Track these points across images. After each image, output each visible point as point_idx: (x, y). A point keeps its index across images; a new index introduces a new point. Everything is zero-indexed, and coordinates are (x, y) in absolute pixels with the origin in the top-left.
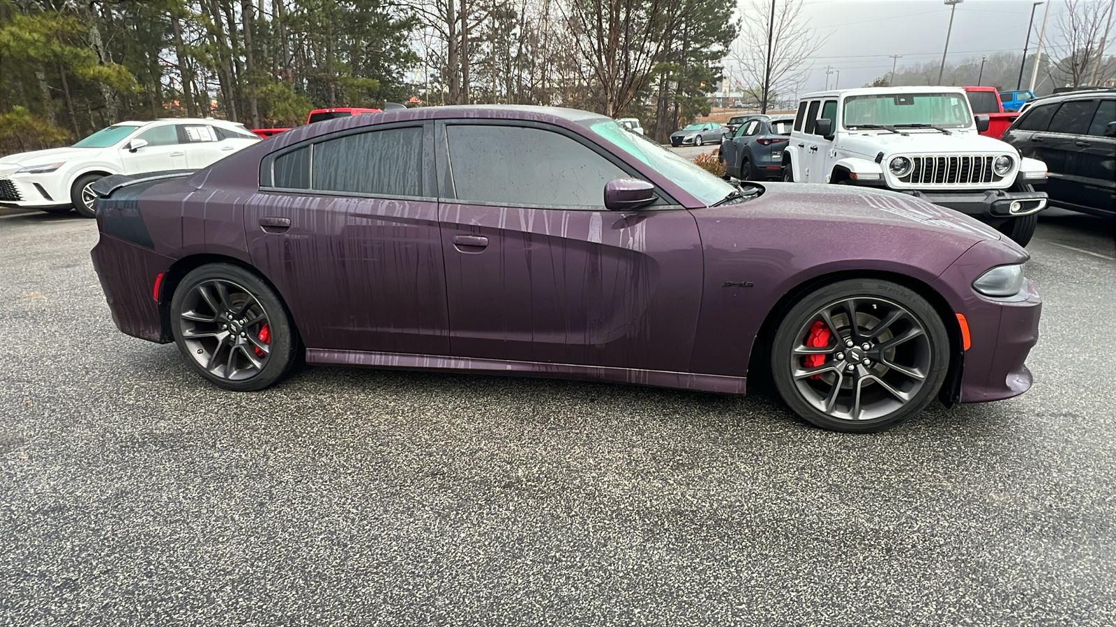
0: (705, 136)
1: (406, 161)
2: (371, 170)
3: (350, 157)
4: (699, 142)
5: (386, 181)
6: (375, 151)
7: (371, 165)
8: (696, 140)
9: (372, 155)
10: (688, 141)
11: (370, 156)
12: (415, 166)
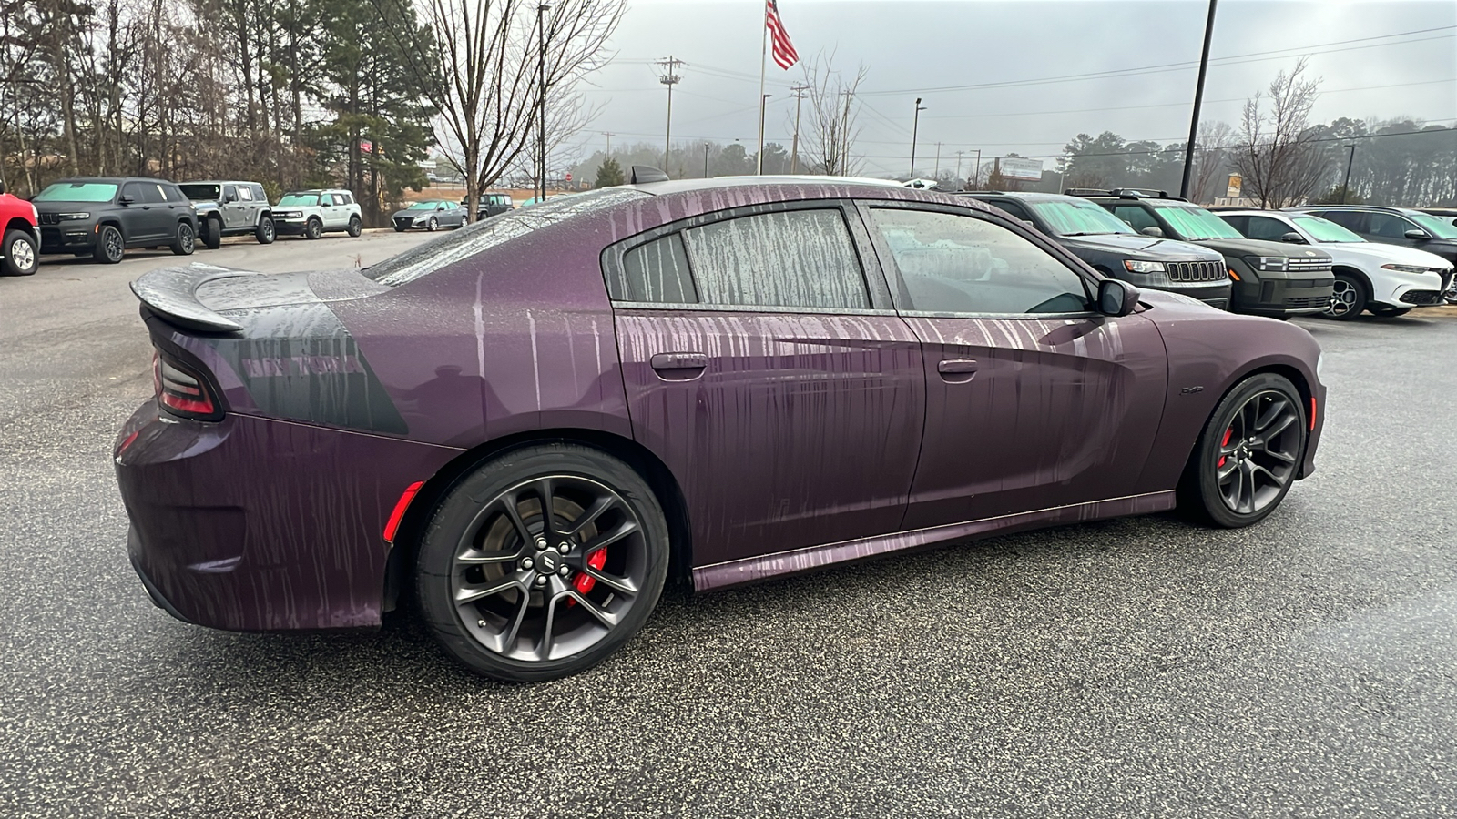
0: (440, 218)
1: (837, 259)
2: (790, 271)
3: (752, 251)
4: (434, 226)
5: (817, 286)
6: (788, 243)
7: (788, 263)
8: (430, 224)
9: (785, 247)
10: (419, 224)
11: (783, 251)
12: (851, 266)
